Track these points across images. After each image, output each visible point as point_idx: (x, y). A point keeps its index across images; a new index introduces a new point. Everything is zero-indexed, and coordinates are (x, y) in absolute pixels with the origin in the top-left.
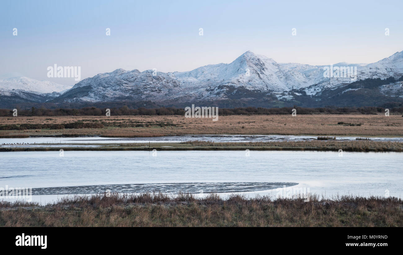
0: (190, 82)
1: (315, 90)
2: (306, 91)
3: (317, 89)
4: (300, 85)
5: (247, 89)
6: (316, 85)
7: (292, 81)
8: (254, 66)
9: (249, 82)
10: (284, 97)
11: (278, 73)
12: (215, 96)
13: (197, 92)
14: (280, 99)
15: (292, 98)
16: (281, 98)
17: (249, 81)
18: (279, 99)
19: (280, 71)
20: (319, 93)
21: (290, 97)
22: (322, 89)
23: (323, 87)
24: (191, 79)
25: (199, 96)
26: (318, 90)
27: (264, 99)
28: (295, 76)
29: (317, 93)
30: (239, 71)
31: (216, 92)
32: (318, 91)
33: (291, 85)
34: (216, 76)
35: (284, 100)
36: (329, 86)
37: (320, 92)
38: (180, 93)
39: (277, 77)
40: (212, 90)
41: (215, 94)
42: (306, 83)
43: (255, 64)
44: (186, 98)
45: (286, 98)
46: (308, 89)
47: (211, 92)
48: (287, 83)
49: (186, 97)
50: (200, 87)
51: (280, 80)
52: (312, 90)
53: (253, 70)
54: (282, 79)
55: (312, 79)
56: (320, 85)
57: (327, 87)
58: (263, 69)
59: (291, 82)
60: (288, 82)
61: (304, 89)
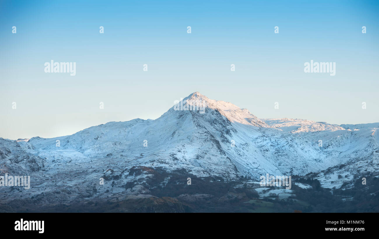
0: (66, 159)
1: (340, 177)
2: (322, 179)
3: (343, 175)
4: (307, 166)
5: (192, 174)
6: (341, 166)
7: (290, 158)
8: (207, 125)
9: (198, 160)
10: (272, 192)
11: (259, 140)
12: (122, 190)
13: (83, 183)
14: (264, 197)
15: (290, 195)
16: (267, 194)
17: (198, 158)
18: (262, 196)
19: (264, 136)
20: (348, 183)
21: (285, 193)
22: (355, 177)
23: (358, 171)
25: (87, 191)
26: (346, 176)
27: (229, 197)
28: (296, 146)
29: (345, 184)
30: (176, 136)
31: (125, 181)
32: (346, 179)
33: (289, 166)
34: (126, 148)
35: (274, 199)
36: (371, 169)
37: (351, 182)
38: (45, 184)
39: (258, 150)
40: (117, 178)
41: (123, 187)
42: (320, 161)
43: (209, 122)
44: (58, 195)
45: (277, 194)
46: (325, 174)
47: (113, 182)
48: (279, 162)
49: (58, 193)
50: (91, 170)
51: (264, 156)
52: (334, 177)
53: (205, 134)
54: (269, 154)
55: (333, 153)
56: (351, 166)
57: (366, 170)
58: (228, 132)
59: (287, 160)
60: (282, 159)
61: (316, 175)
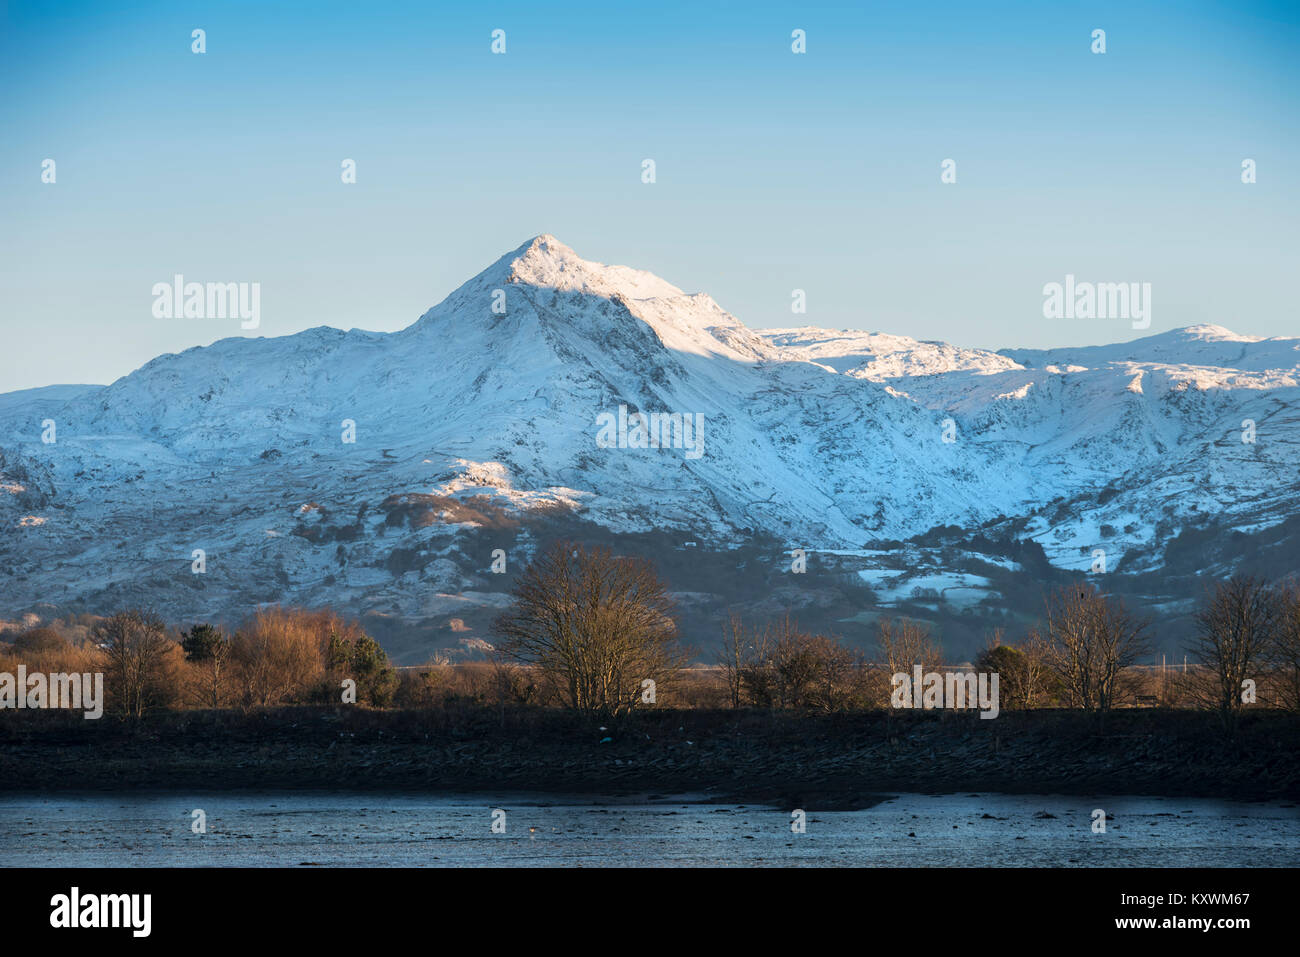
0: (123, 468)
1: (1107, 531)
2: (1044, 536)
3: (1119, 524)
5: (592, 524)
6: (1107, 495)
7: (873, 465)
8: (589, 348)
9: (585, 474)
10: (917, 582)
11: (762, 405)
12: (380, 577)
13: (234, 550)
14: (898, 601)
15: (984, 595)
16: (906, 591)
17: (583, 467)
18: (889, 597)
19: (778, 389)
20: (1140, 554)
21: (965, 586)
22: (1162, 529)
23: (1169, 511)
24: (126, 451)
25: (258, 580)
26: (1129, 530)
27: (785, 602)
28: (886, 425)
29: (1131, 556)
30: (488, 387)
31: (383, 546)
32: (1130, 539)
34: (314, 429)
35: (933, 607)
36: (1208, 504)
37: (1149, 550)
38: (93, 552)
39: (761, 437)
40: (350, 533)
41: (378, 564)
42: (968, 477)
43: (594, 339)
44: (165, 594)
45: (939, 589)
46: (1052, 523)
47: (340, 551)
49: (162, 584)
50: (226, 507)
51: (783, 459)
52: (1086, 529)
53: (591, 382)
54: (800, 452)
56: (1141, 495)
57: (1194, 508)
58: (658, 376)
60: (846, 469)
61: (1020, 524)
